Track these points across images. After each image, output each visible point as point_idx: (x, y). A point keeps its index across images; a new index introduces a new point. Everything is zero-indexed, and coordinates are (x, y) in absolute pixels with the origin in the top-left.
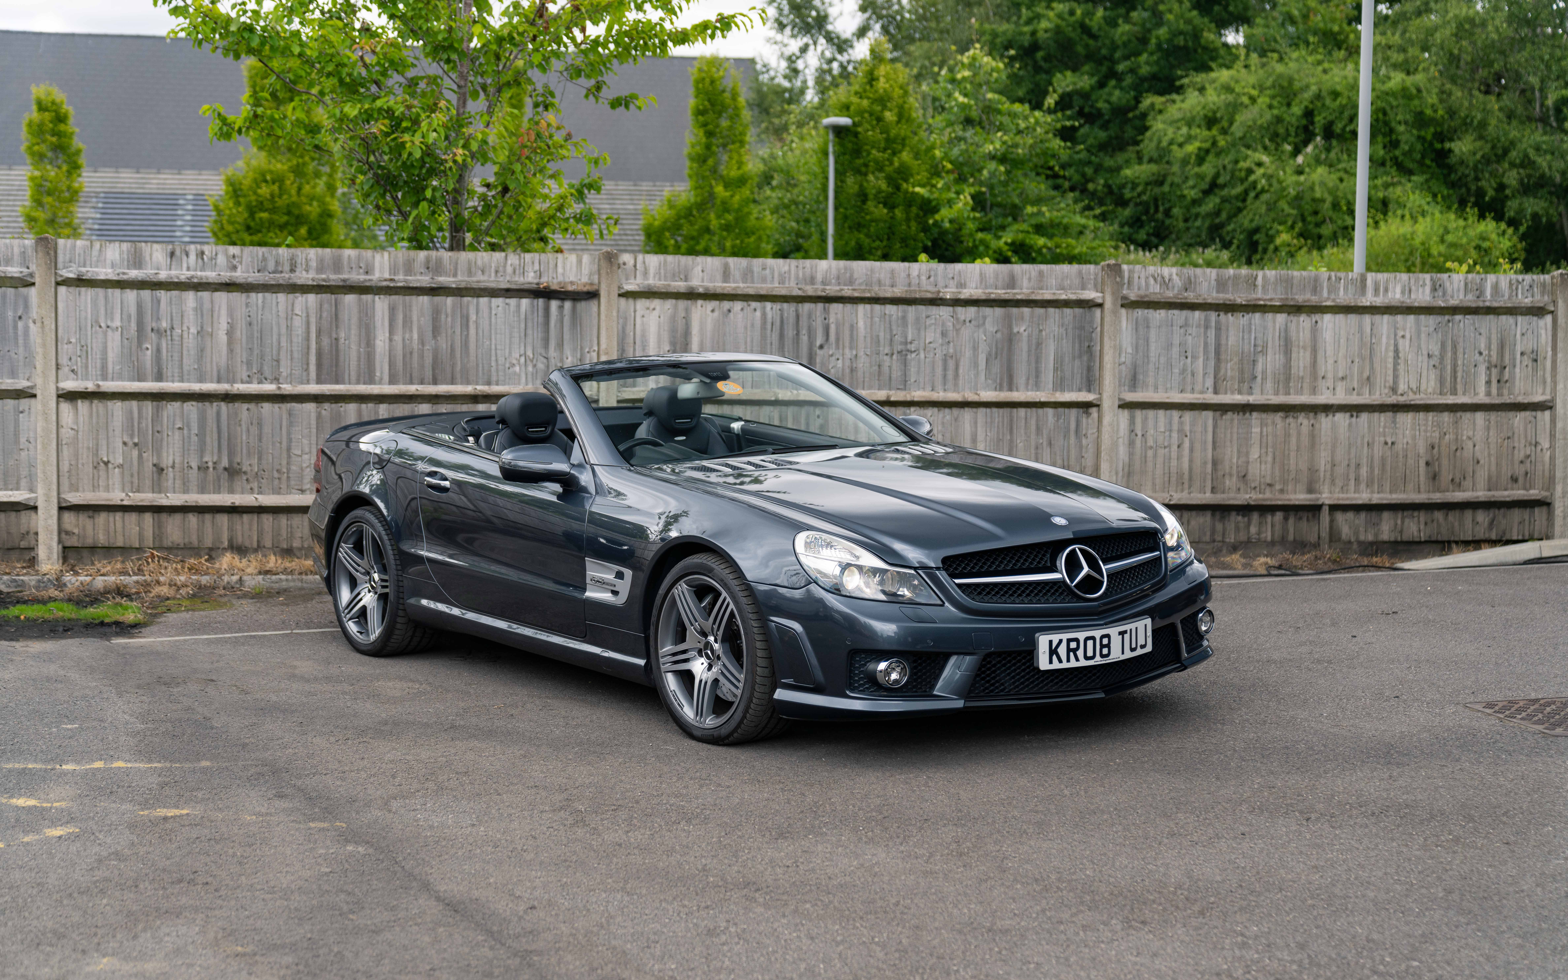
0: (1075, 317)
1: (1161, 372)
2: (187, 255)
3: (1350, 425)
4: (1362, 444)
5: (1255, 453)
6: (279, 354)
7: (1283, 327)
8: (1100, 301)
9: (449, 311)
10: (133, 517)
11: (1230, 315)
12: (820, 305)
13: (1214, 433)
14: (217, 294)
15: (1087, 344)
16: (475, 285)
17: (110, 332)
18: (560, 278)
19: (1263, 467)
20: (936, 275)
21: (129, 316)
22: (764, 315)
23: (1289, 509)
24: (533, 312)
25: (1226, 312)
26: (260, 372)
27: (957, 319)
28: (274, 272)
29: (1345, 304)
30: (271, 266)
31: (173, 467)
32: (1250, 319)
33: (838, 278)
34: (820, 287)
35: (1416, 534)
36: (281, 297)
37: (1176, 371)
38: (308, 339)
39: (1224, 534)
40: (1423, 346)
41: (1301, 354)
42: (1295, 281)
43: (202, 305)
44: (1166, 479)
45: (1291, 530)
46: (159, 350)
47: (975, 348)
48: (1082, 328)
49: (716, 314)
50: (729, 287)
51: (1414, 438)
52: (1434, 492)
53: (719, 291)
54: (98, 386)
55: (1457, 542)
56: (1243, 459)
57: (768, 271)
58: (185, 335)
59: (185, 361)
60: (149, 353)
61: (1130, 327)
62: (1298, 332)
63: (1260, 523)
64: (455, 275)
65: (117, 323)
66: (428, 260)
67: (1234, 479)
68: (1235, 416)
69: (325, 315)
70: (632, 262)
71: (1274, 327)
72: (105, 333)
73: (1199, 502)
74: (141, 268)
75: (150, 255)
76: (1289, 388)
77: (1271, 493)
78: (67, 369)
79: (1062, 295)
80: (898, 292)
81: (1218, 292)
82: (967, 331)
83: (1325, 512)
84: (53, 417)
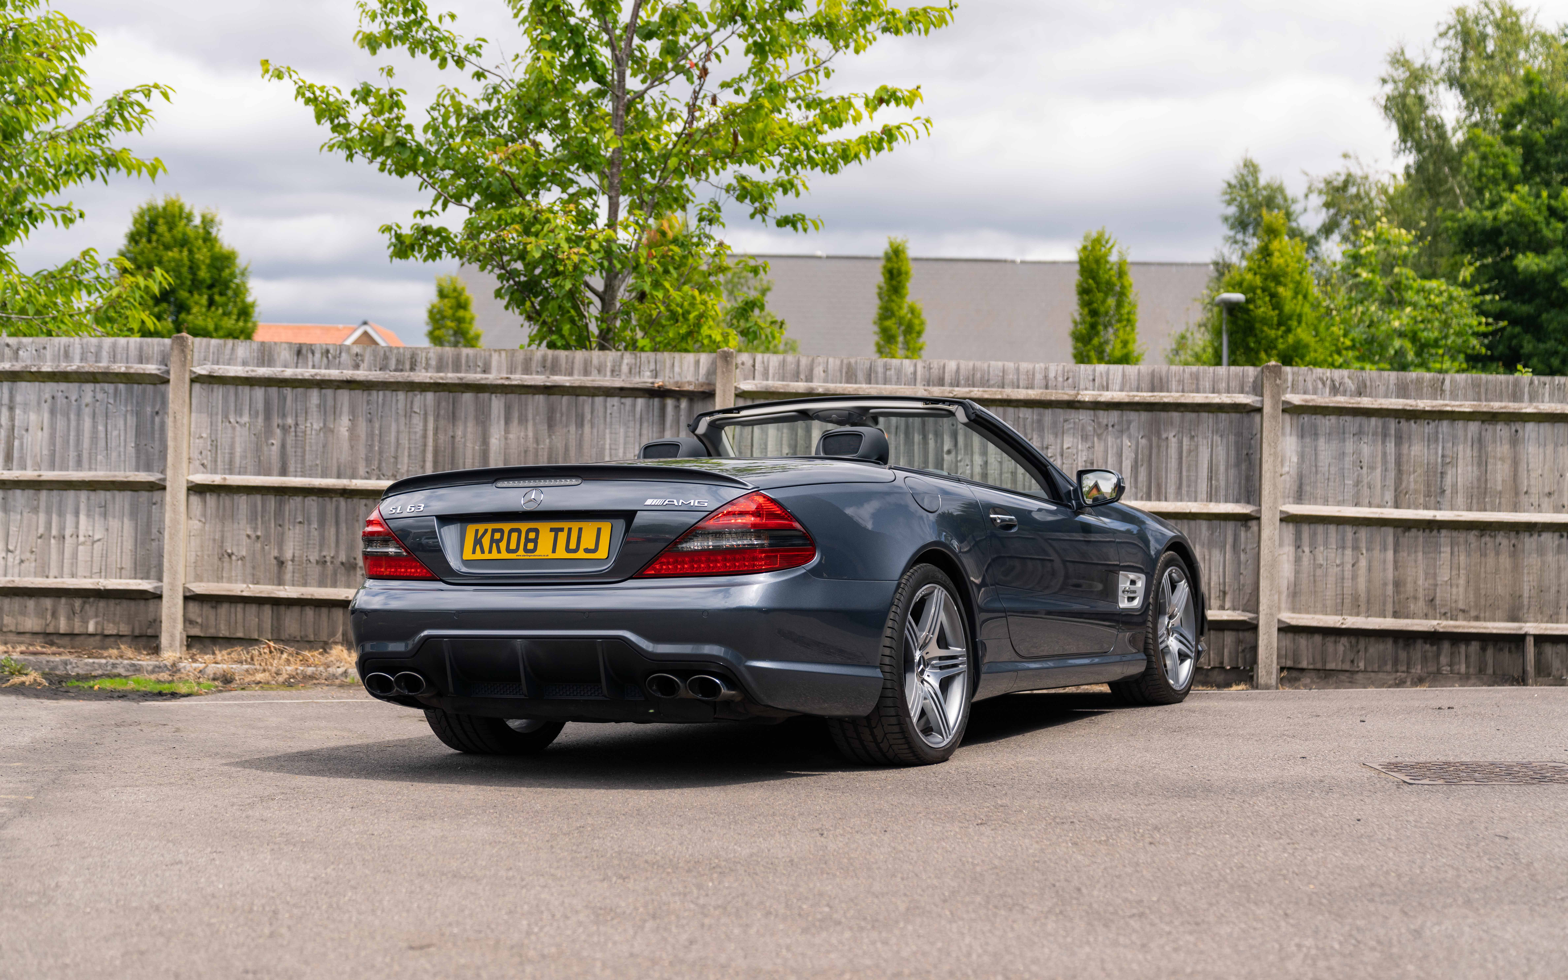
0: (1231, 422)
1: (1331, 483)
2: (313, 353)
3: (1560, 547)
5: (1444, 575)
6: (396, 451)
7: (1476, 437)
8: (1258, 405)
9: (564, 409)
10: (253, 609)
11: (1412, 422)
13: (1395, 551)
14: (340, 392)
15: (1245, 452)
16: (589, 384)
17: (238, 428)
18: (677, 378)
19: (1455, 590)
20: (1074, 377)
21: (257, 413)
23: (1486, 639)
24: (648, 412)
25: (1408, 419)
26: (379, 468)
27: (1099, 424)
28: (396, 370)
29: (1549, 411)
30: (393, 364)
31: (293, 560)
32: (1437, 427)
33: (967, 379)
36: (401, 395)
37: (1349, 482)
38: (425, 436)
39: (1408, 664)
41: (1499, 466)
42: (1490, 386)
43: (325, 401)
44: (1339, 601)
45: (1490, 662)
46: (283, 446)
47: (1119, 455)
48: (1240, 434)
50: (850, 388)
53: (839, 391)
54: (225, 479)
56: (1431, 581)
57: (892, 372)
58: (308, 432)
59: (307, 457)
60: (274, 448)
61: (1294, 433)
62: (1495, 442)
63: (1452, 654)
64: (571, 374)
65: (246, 419)
66: (544, 359)
67: (1421, 603)
68: (1420, 533)
69: (442, 412)
70: (751, 362)
71: (1466, 436)
72: (234, 428)
73: (1377, 627)
74: (269, 366)
75: (279, 354)
76: (1485, 503)
77: (1465, 619)
78: (197, 463)
79: (1215, 399)
80: (1033, 394)
81: (1398, 397)
82: (1109, 436)
83: (1530, 646)
84: (183, 509)
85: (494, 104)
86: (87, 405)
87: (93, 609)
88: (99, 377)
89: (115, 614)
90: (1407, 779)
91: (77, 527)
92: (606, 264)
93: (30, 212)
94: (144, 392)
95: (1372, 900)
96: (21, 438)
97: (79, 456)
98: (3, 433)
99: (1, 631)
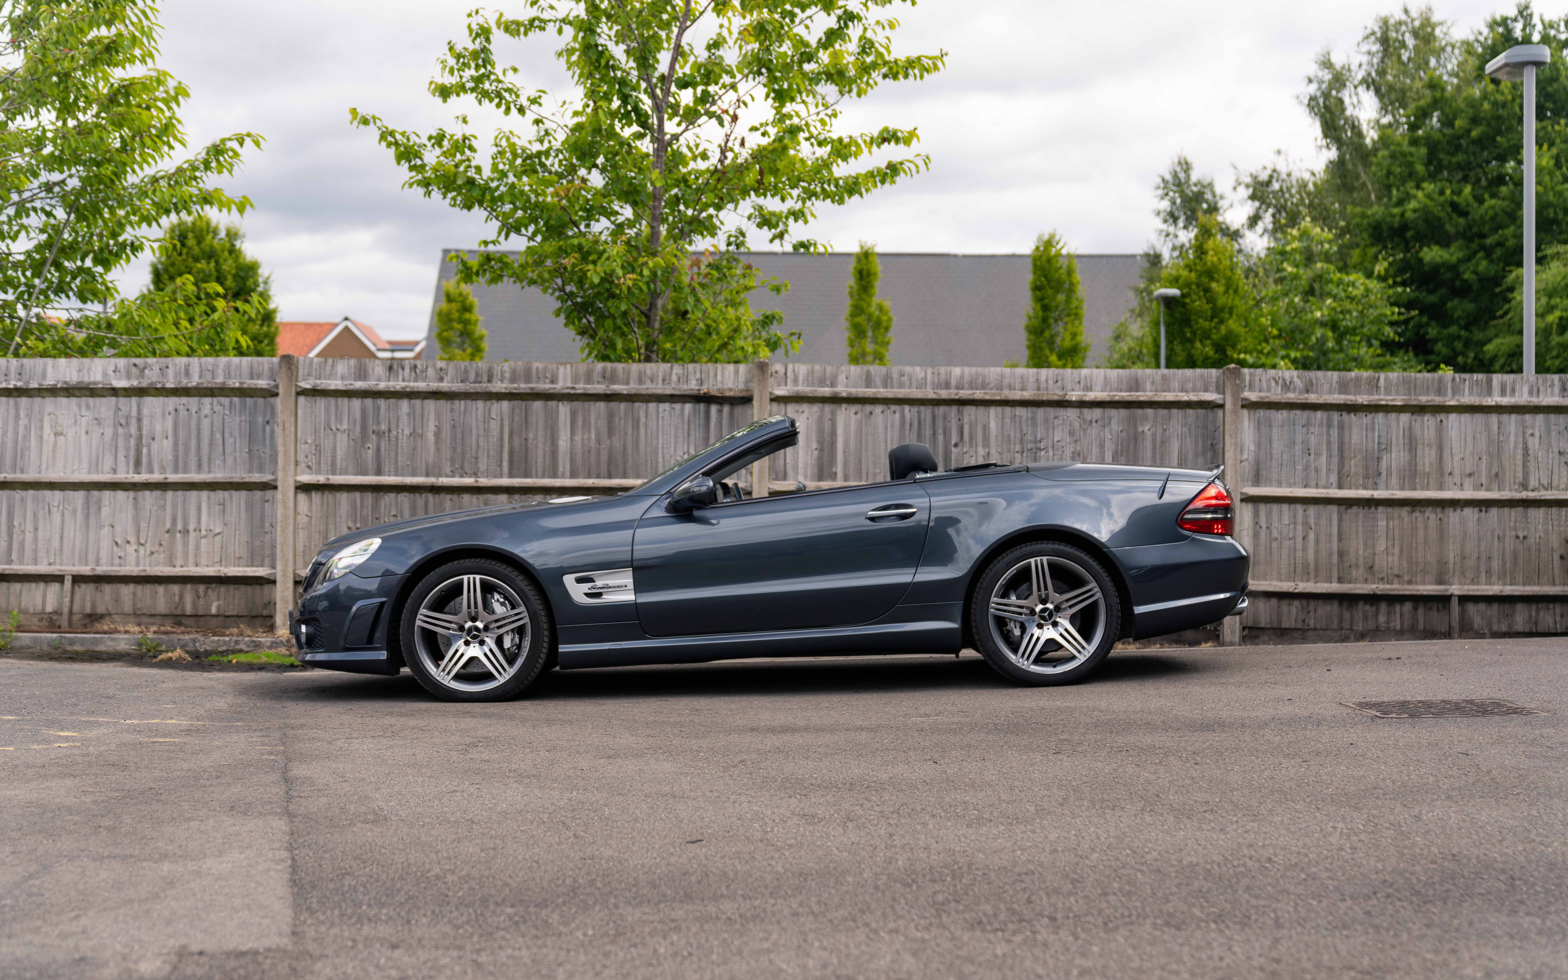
0: (1197, 417)
1: (1284, 468)
2: (403, 369)
3: (1479, 519)
4: (1493, 538)
5: (1381, 546)
6: (477, 452)
7: (1407, 426)
8: (1221, 402)
9: (622, 414)
11: (1352, 415)
12: (954, 408)
13: (1339, 526)
14: (427, 402)
15: (1210, 443)
16: (643, 392)
17: (339, 434)
18: (719, 386)
19: (1390, 559)
20: (1063, 380)
21: (355, 421)
22: (903, 416)
23: (1418, 600)
24: (695, 415)
25: (1349, 412)
26: (462, 468)
27: (1084, 420)
28: (474, 382)
29: (1469, 403)
30: (472, 376)
32: (1373, 419)
33: (971, 383)
34: (954, 391)
35: (1551, 625)
36: (480, 404)
37: (1299, 467)
38: (501, 439)
39: (1352, 623)
40: (1554, 443)
41: (1427, 451)
42: (1418, 383)
43: (414, 410)
44: (1292, 569)
45: (1421, 619)
46: (378, 449)
47: (1102, 447)
48: (1205, 427)
49: (859, 416)
50: (870, 392)
51: (1546, 532)
53: (861, 395)
54: (328, 479)
56: (1370, 551)
57: (906, 378)
58: (400, 437)
59: (399, 458)
60: (370, 451)
61: (1252, 426)
62: (1423, 431)
63: (1389, 613)
64: (627, 383)
65: (345, 426)
66: (604, 370)
67: (1361, 570)
68: (1360, 510)
69: (516, 418)
70: (783, 371)
71: (1398, 426)
72: (335, 435)
73: (1324, 591)
74: (365, 380)
75: (373, 369)
76: (1415, 484)
77: (1399, 583)
78: (303, 465)
79: (1184, 397)
80: (1027, 395)
81: (1340, 393)
82: (1094, 430)
83: (1455, 604)
84: (291, 505)
85: (546, 145)
86: (206, 416)
87: (216, 593)
88: (216, 392)
89: (234, 598)
90: (1378, 714)
91: (199, 522)
93: (132, 243)
94: (256, 404)
95: (1378, 798)
96: (149, 446)
97: (200, 461)
98: (133, 442)
99: (135, 614)
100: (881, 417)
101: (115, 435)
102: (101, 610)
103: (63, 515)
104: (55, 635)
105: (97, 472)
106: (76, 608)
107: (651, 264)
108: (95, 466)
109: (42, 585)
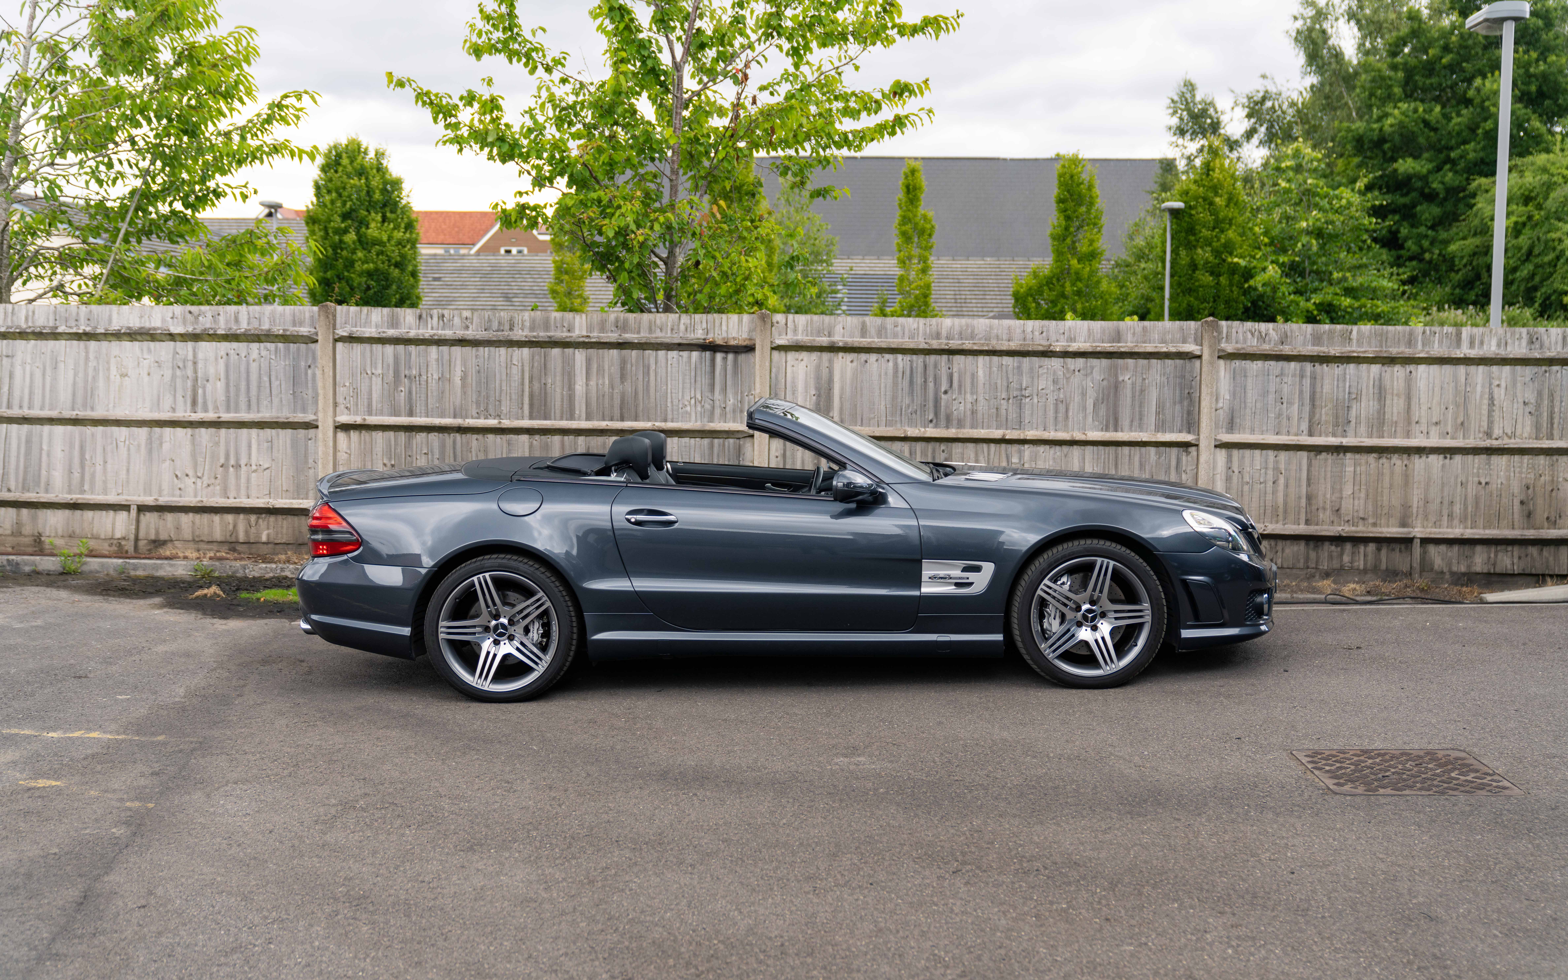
0: (1176, 367)
1: (1257, 416)
2: (431, 318)
3: (1443, 466)
4: (1456, 484)
5: (1348, 490)
6: (500, 396)
7: (1377, 377)
8: (1198, 353)
9: (634, 361)
11: (1325, 365)
12: (945, 357)
13: (1308, 471)
14: (454, 348)
15: (1187, 392)
16: (654, 341)
17: (374, 378)
18: (724, 335)
19: (1356, 502)
20: (1048, 331)
21: (388, 366)
22: (896, 365)
23: (1380, 541)
24: (701, 363)
25: (1321, 363)
26: (486, 410)
27: (1068, 369)
29: (1440, 356)
30: (495, 325)
32: (1345, 369)
33: (961, 333)
34: (945, 341)
35: (1509, 567)
36: (503, 350)
37: (1272, 415)
38: (523, 384)
40: (1519, 394)
41: (1395, 401)
42: (1390, 335)
43: (442, 356)
44: (1262, 511)
45: (1384, 560)
46: (410, 392)
47: (1084, 394)
48: (1183, 377)
49: (855, 364)
50: (865, 342)
51: (1508, 478)
52: (1528, 528)
53: (856, 345)
54: (365, 420)
55: (1551, 576)
56: (1337, 495)
57: (899, 328)
58: (430, 381)
59: (429, 401)
60: (403, 394)
61: (1227, 376)
62: (1392, 381)
63: (1353, 553)
64: (639, 332)
65: (380, 371)
66: (617, 320)
67: (1328, 512)
68: (1330, 456)
69: (536, 364)
70: (784, 321)
71: (1369, 377)
72: (371, 379)
74: (397, 328)
75: (404, 318)
76: (1383, 431)
77: (1364, 526)
78: (342, 407)
79: (1164, 348)
80: (1013, 346)
81: (1313, 345)
82: (1076, 380)
83: (1417, 545)
84: (331, 444)
85: (581, 98)
86: (254, 360)
87: (265, 523)
88: (263, 338)
89: (282, 527)
91: (250, 458)
92: (668, 237)
93: (215, 190)
94: (298, 349)
96: (204, 388)
97: (249, 401)
98: (189, 383)
99: (194, 540)
100: (875, 365)
101: (174, 377)
102: (163, 536)
103: (129, 450)
104: (121, 561)
105: (159, 410)
106: (142, 535)
107: (662, 219)
108: (157, 404)
109: (111, 513)
